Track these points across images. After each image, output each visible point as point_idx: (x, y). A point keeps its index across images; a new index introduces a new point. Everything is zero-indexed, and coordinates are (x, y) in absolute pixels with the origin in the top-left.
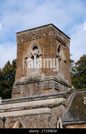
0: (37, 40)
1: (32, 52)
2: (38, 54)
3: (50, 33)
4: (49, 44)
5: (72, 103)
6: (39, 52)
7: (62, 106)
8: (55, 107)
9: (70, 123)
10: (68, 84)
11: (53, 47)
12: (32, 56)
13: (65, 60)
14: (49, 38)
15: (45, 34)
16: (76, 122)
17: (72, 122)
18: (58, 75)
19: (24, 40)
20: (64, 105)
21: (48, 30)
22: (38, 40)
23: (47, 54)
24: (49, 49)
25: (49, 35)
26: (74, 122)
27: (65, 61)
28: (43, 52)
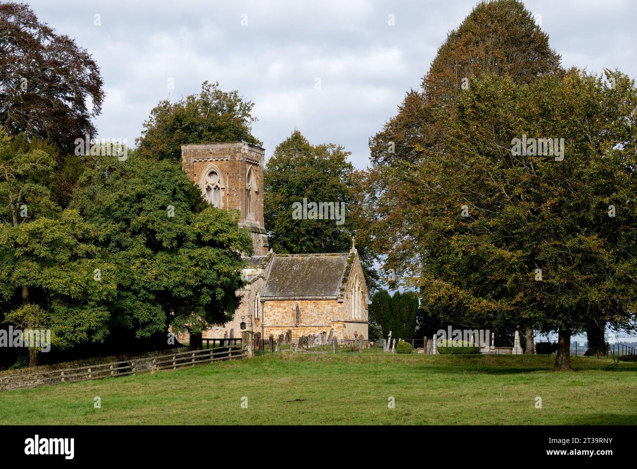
0: (217, 162)
1: (208, 181)
2: (218, 184)
3: (238, 157)
4: (236, 174)
5: (271, 273)
6: (219, 182)
7: (261, 279)
8: (254, 282)
9: (269, 298)
10: (259, 227)
11: (241, 178)
12: (209, 187)
13: (256, 190)
14: (237, 163)
15: (230, 156)
16: (276, 298)
17: (272, 298)
18: (247, 221)
19: (195, 160)
20: (262, 277)
21: (235, 150)
22: (219, 164)
23: (233, 189)
24: (237, 181)
25: (237, 159)
26: (273, 298)
27: (256, 192)
28: (226, 184)
